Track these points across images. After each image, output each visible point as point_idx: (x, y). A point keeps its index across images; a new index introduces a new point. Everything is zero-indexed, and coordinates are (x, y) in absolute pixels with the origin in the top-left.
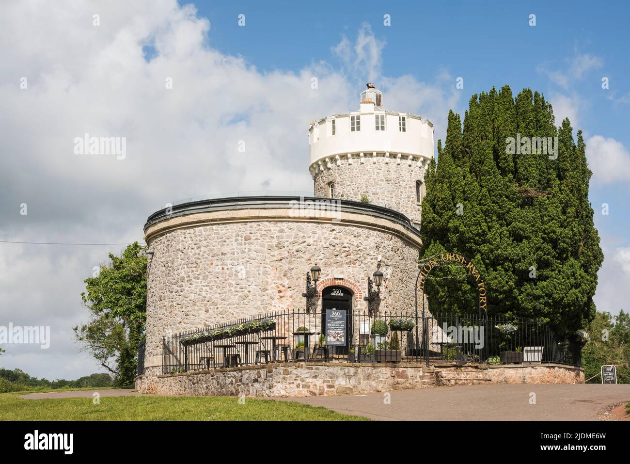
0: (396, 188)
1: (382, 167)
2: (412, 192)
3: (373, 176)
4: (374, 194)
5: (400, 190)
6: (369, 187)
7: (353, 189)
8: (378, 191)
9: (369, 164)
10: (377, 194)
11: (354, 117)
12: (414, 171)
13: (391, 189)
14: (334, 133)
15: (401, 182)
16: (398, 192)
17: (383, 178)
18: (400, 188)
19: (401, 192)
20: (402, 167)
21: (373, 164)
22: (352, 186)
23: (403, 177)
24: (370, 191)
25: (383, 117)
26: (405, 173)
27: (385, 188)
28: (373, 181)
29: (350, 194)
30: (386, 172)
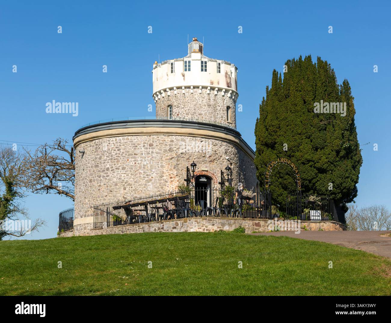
0: (214, 111)
1: (205, 97)
2: (224, 114)
3: (199, 102)
4: (199, 114)
5: (216, 112)
6: (196, 110)
7: (185, 111)
8: (203, 113)
9: (196, 94)
10: (202, 114)
11: (186, 61)
12: (226, 100)
13: (211, 112)
14: (172, 72)
15: (218, 107)
16: (215, 114)
17: (206, 104)
18: (217, 111)
19: (218, 114)
20: (218, 97)
21: (199, 94)
22: (185, 108)
23: (218, 103)
24: (197, 112)
25: (206, 63)
26: (220, 101)
27: (207, 110)
28: (199, 106)
29: (184, 114)
30: (208, 100)
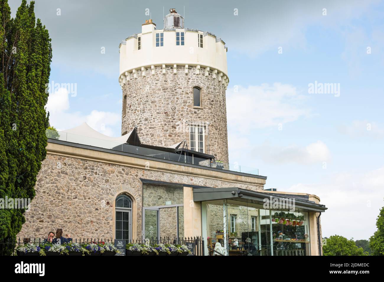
0: (172, 96)
1: (160, 78)
2: (188, 97)
3: (152, 87)
4: (152, 102)
5: (176, 97)
6: (149, 97)
7: (137, 100)
8: (156, 99)
9: (149, 76)
10: (155, 102)
12: (191, 79)
13: (167, 97)
15: (178, 90)
16: (174, 98)
17: (160, 87)
18: (176, 95)
19: (177, 98)
20: (179, 76)
21: (152, 77)
22: (137, 97)
23: (179, 84)
24: (149, 100)
26: (182, 82)
27: (162, 96)
28: (152, 91)
29: (135, 104)
30: (163, 82)
